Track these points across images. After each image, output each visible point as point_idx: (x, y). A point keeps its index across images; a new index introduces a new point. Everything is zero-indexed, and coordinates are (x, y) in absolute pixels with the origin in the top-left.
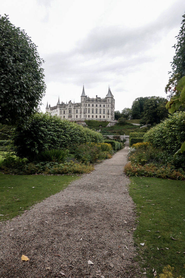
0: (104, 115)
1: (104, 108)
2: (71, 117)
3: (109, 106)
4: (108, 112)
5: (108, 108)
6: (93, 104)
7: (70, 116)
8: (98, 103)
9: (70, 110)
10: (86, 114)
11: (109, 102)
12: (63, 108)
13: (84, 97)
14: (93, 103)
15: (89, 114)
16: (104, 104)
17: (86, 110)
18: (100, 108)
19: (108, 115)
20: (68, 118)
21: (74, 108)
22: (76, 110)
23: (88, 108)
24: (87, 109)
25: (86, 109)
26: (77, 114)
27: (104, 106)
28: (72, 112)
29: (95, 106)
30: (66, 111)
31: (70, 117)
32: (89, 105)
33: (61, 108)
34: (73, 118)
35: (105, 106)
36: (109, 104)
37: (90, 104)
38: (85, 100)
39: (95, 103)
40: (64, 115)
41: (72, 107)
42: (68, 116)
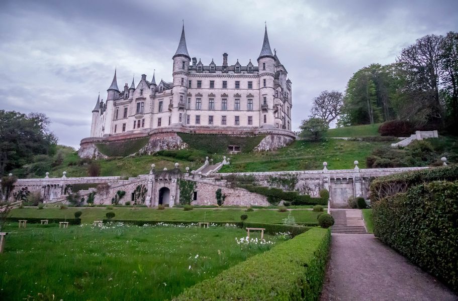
0: (250, 114)
1: (250, 91)
2: (141, 125)
3: (265, 85)
4: (263, 103)
5: (264, 91)
6: (212, 79)
7: (139, 121)
8: (230, 76)
9: (139, 104)
10: (189, 112)
11: (268, 70)
12: (122, 101)
13: (183, 58)
14: (214, 76)
15: (198, 113)
16: (250, 80)
17: (189, 99)
18: (237, 91)
19: (262, 115)
20: (134, 128)
21: (153, 97)
22: (157, 101)
23: (194, 92)
24: (193, 95)
25: (190, 95)
26: (160, 115)
27: (250, 85)
28: (147, 108)
29: (221, 86)
30: (129, 106)
31: (139, 126)
32: (199, 84)
33: (118, 102)
34: (147, 126)
35: (255, 86)
36: (265, 77)
37: (203, 79)
38: (186, 68)
39: (219, 76)
40: (125, 121)
41: (147, 94)
42: (135, 122)
